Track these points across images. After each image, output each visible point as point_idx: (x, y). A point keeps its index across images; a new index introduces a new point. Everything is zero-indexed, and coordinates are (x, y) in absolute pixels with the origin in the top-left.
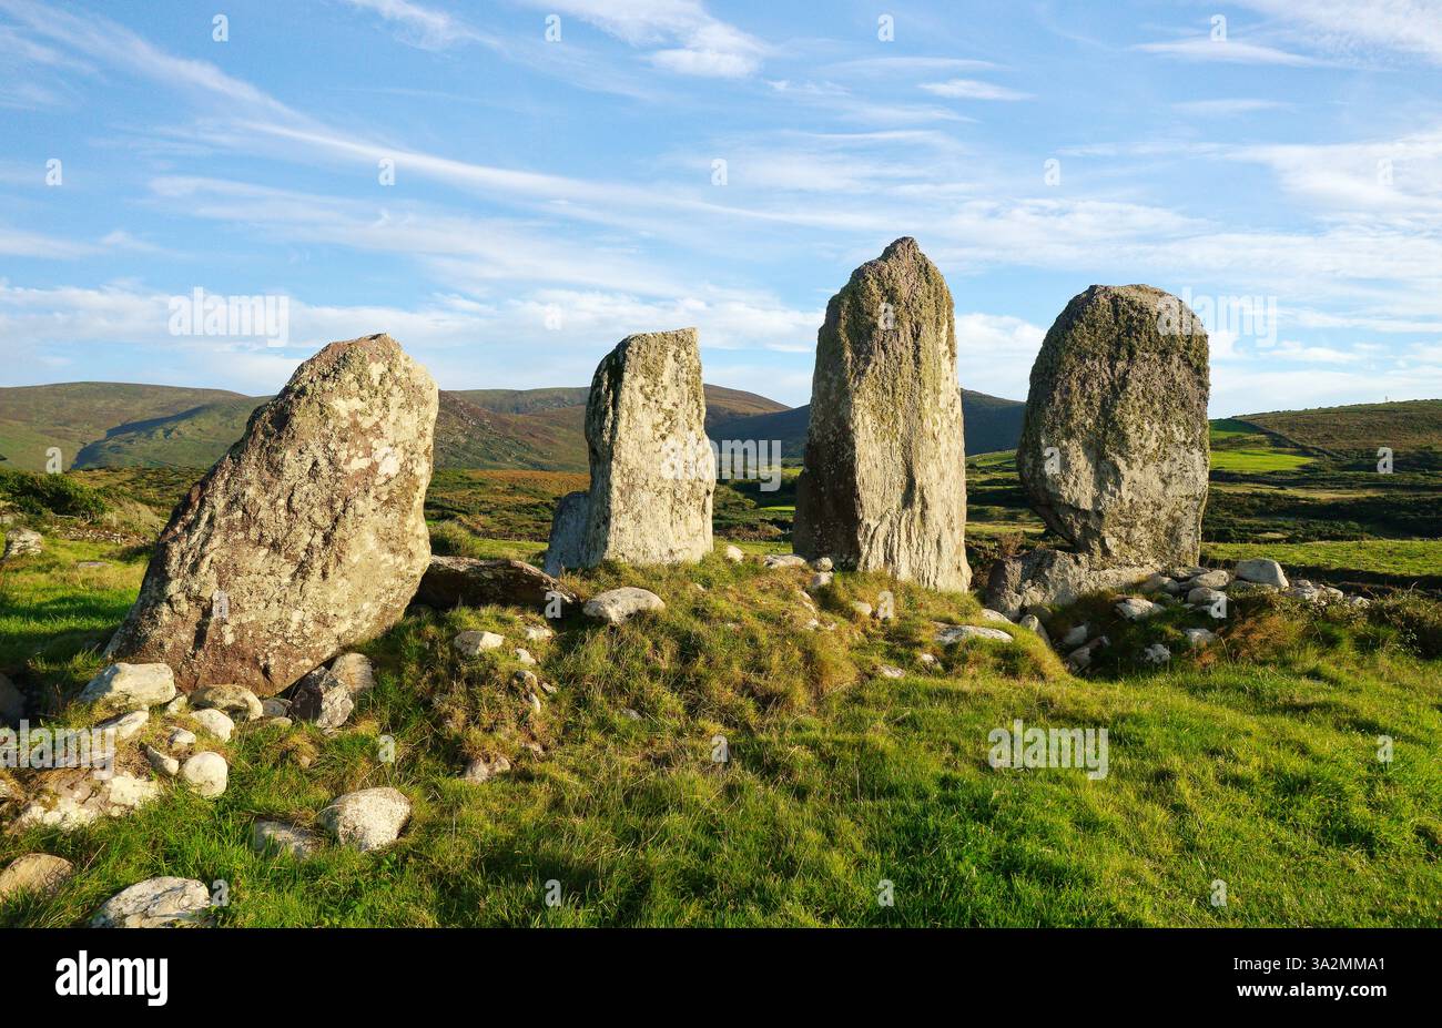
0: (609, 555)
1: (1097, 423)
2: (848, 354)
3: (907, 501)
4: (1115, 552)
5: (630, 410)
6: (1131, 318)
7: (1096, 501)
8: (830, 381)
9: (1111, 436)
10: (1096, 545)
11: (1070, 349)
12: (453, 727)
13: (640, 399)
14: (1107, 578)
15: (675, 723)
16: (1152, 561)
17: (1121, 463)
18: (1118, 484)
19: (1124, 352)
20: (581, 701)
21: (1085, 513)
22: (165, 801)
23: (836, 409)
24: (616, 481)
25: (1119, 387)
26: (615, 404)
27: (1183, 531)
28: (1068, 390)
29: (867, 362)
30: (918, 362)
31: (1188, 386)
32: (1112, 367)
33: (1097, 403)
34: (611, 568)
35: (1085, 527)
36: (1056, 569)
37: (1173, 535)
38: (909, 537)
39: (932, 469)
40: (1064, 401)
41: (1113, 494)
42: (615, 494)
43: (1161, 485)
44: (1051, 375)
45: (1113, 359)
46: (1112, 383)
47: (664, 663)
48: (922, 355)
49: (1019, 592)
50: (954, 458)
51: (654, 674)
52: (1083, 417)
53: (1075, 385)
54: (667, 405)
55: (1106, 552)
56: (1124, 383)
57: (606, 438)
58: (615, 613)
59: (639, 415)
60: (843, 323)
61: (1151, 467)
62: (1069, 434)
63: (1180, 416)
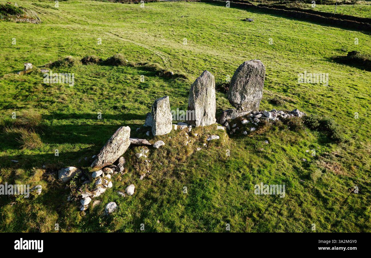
0: (156, 135)
1: (242, 89)
2: (194, 96)
3: (204, 115)
4: (243, 109)
5: (158, 114)
6: (251, 69)
7: (241, 102)
8: (191, 99)
9: (244, 91)
10: (240, 109)
11: (238, 76)
12: (138, 170)
13: (160, 111)
14: (241, 114)
15: (167, 165)
16: (250, 110)
17: (246, 96)
18: (245, 99)
19: (249, 76)
20: (154, 163)
21: (239, 104)
22: (107, 190)
23: (192, 104)
24: (157, 124)
25: (247, 83)
26: (156, 113)
27: (256, 105)
28: (237, 84)
29: (197, 97)
30: (206, 94)
31: (260, 81)
32: (246, 79)
33: (242, 86)
34: (157, 137)
35: (238, 106)
36: (233, 113)
37: (255, 105)
38: (205, 120)
39: (209, 109)
40: (236, 86)
41: (244, 101)
42: (157, 126)
43: (253, 98)
44: (234, 81)
45: (246, 77)
46: (246, 82)
47: (165, 155)
48: (207, 93)
49: (226, 117)
50: (214, 105)
51: (164, 157)
52: (239, 88)
53: (239, 83)
54: (164, 111)
55: (242, 110)
56: (248, 81)
57: (155, 119)
58: (157, 147)
59: (159, 114)
60: (194, 90)
61: (251, 95)
62: (237, 91)
63: (258, 86)
